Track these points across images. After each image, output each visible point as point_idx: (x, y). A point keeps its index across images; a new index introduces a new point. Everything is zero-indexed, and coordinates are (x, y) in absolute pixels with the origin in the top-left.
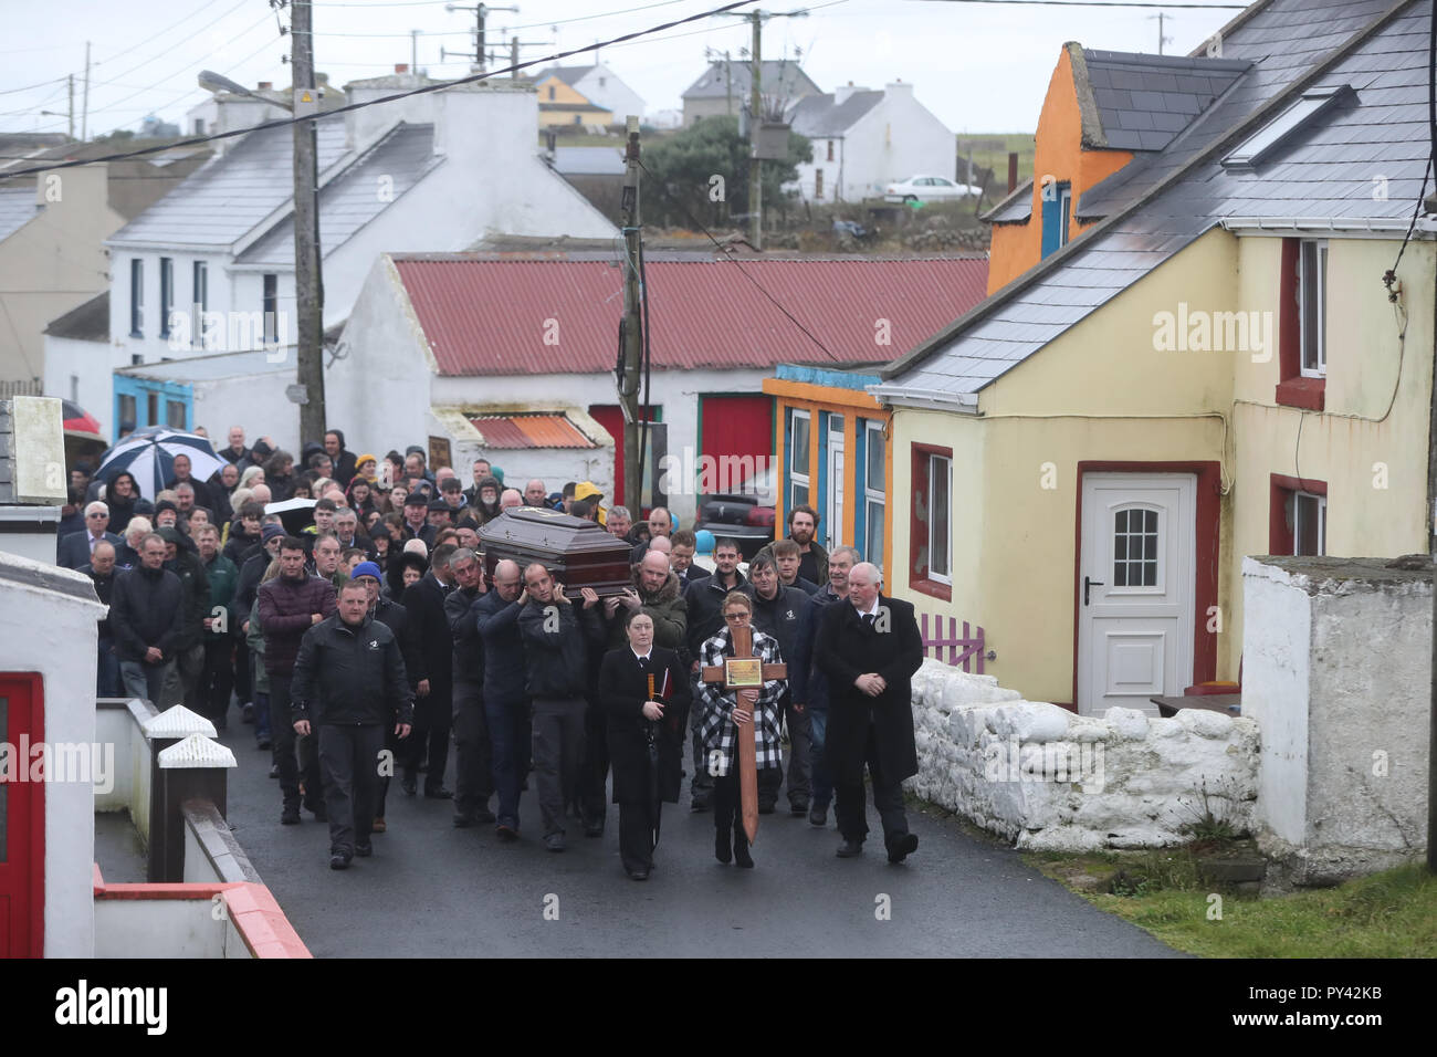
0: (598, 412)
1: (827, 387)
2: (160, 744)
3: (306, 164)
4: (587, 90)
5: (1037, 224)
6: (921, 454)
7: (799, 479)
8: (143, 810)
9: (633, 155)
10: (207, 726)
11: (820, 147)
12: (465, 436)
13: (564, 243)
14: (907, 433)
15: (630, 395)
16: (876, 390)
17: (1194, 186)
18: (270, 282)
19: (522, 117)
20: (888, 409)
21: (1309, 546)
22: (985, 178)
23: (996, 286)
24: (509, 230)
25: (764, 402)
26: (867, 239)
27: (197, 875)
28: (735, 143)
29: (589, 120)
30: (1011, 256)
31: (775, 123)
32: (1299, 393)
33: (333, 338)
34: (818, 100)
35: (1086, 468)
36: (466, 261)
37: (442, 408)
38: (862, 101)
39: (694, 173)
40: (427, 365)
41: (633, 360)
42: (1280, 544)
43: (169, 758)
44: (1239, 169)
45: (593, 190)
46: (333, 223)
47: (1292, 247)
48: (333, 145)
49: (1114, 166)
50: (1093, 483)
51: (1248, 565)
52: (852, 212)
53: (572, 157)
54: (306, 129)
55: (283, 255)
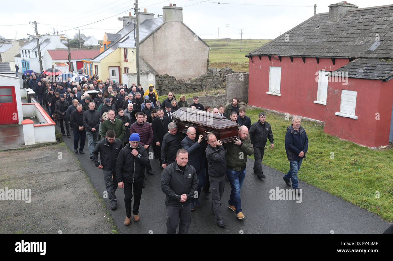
0: (67, 63)
1: (87, 60)
2: (28, 92)
3: (38, 42)
4: (65, 36)
5: (104, 47)
6: (95, 66)
7: (85, 68)
8: (27, 97)
9: (68, 41)
10: (32, 90)
11: (86, 41)
12: (55, 65)
13: (63, 49)
14: (94, 64)
15: (70, 61)
16: (91, 61)
17: (117, 44)
18: (36, 52)
19: (58, 38)
20: (92, 62)
21: (128, 72)
22: (100, 44)
23: (101, 52)
24: (58, 48)
25: (82, 62)
26: (90, 49)
27: (32, 103)
28: (78, 41)
29: (65, 39)
30: (102, 50)
31: (81, 39)
32: (126, 61)
33: (42, 57)
34: (85, 37)
35: (109, 67)
36: (54, 50)
37: (53, 63)
38: (89, 37)
39: (75, 43)
40: (51, 59)
41: (70, 58)
42: (125, 72)
43: (29, 93)
44: (120, 43)
45: (65, 44)
46: (41, 47)
47: (125, 49)
48: (40, 41)
49: (110, 42)
50: (110, 68)
51: (122, 74)
52: (89, 46)
53: (63, 42)
54: (38, 39)
55: (37, 50)
